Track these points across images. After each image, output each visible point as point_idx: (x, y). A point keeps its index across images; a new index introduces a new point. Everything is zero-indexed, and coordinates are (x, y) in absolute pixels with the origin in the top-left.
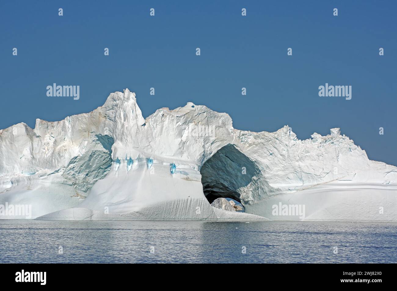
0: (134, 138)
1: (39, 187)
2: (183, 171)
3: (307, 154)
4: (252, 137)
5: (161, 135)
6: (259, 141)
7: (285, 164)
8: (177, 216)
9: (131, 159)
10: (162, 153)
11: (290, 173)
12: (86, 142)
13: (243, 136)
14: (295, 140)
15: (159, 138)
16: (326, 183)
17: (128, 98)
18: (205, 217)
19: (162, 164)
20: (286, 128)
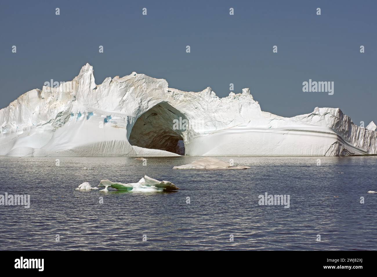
0: (85, 98)
1: (35, 133)
2: (114, 121)
3: (221, 108)
4: (182, 96)
5: (107, 95)
6: (188, 98)
7: (205, 115)
8: (104, 152)
9: (80, 113)
10: (106, 108)
11: (208, 121)
12: (69, 102)
13: (176, 96)
14: (215, 98)
15: (106, 98)
16: (230, 129)
17: (87, 70)
18: (126, 153)
19: (101, 116)
20: (207, 90)
